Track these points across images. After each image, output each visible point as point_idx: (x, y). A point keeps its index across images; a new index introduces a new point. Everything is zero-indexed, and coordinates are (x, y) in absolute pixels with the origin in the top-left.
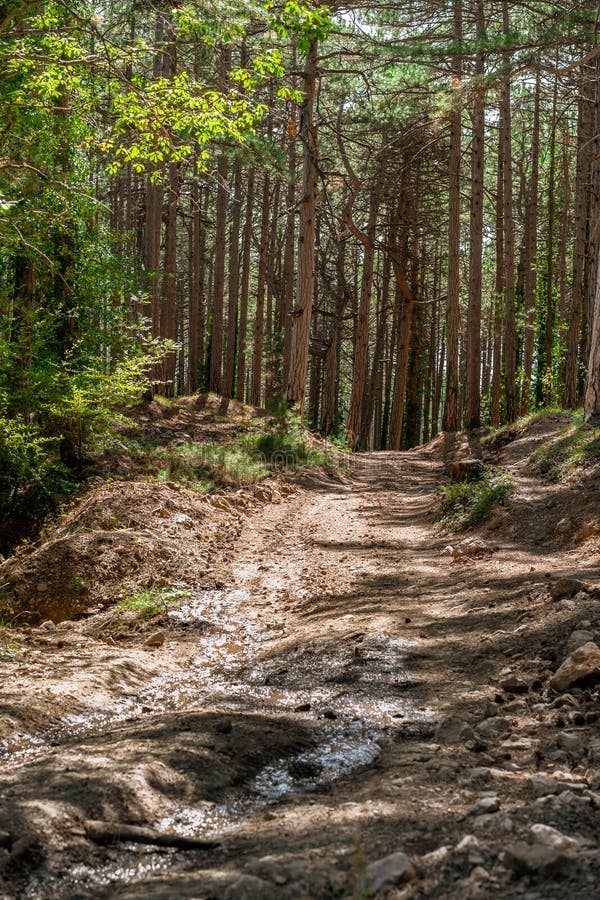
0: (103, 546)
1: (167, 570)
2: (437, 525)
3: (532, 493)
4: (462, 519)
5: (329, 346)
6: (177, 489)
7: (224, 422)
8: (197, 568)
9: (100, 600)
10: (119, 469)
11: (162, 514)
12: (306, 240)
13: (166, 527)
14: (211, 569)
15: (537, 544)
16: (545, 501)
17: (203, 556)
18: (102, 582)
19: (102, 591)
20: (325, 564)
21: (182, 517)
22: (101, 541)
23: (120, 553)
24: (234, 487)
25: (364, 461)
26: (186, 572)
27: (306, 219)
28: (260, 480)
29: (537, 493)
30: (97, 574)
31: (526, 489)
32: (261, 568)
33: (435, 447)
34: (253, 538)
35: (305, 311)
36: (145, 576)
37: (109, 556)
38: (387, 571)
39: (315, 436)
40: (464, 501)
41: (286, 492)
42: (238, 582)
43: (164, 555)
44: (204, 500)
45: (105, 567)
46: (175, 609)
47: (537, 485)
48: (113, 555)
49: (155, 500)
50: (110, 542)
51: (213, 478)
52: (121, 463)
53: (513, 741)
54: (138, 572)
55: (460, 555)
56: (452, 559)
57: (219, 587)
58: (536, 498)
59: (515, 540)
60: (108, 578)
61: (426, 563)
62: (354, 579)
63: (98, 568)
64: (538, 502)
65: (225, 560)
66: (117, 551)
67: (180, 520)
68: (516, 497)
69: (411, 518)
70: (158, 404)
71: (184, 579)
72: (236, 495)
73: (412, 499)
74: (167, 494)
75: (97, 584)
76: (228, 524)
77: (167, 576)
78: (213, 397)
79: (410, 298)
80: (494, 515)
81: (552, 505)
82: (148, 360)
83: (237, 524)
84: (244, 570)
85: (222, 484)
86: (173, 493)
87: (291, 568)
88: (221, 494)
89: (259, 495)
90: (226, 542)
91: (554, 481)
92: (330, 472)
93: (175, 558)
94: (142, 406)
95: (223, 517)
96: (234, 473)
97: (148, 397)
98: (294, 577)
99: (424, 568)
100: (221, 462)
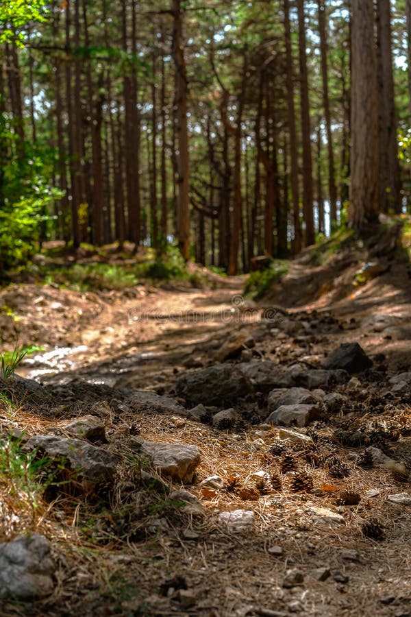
1: (36, 336)
3: (300, 273)
5: (220, 210)
6: (58, 289)
8: (57, 335)
11: (42, 304)
12: (182, 129)
13: (44, 312)
16: (307, 276)
20: (145, 326)
21: (56, 305)
23: (3, 328)
24: (109, 290)
26: (49, 338)
27: (181, 115)
29: (303, 273)
34: (107, 317)
35: (185, 180)
38: (186, 326)
39: (198, 266)
40: (257, 284)
41: (149, 292)
42: (84, 341)
43: (35, 327)
46: (29, 358)
47: (306, 269)
49: (38, 295)
51: (94, 285)
54: (15, 340)
57: (70, 345)
58: (301, 276)
64: (301, 278)
65: (79, 330)
66: (1, 327)
67: (54, 307)
68: (288, 276)
70: (84, 248)
72: (109, 295)
74: (49, 292)
77: (35, 341)
78: (128, 244)
79: (271, 171)
80: (273, 289)
81: (311, 279)
82: (39, 203)
83: (99, 310)
84: (90, 335)
85: (101, 289)
86: (54, 291)
87: (123, 331)
88: (97, 294)
89: (127, 295)
90: (86, 320)
91: (318, 265)
92: (195, 284)
93: (42, 330)
94: (72, 251)
95: (91, 307)
96: (111, 281)
97: (77, 245)
98: (122, 336)
99: (212, 324)
100: (102, 275)
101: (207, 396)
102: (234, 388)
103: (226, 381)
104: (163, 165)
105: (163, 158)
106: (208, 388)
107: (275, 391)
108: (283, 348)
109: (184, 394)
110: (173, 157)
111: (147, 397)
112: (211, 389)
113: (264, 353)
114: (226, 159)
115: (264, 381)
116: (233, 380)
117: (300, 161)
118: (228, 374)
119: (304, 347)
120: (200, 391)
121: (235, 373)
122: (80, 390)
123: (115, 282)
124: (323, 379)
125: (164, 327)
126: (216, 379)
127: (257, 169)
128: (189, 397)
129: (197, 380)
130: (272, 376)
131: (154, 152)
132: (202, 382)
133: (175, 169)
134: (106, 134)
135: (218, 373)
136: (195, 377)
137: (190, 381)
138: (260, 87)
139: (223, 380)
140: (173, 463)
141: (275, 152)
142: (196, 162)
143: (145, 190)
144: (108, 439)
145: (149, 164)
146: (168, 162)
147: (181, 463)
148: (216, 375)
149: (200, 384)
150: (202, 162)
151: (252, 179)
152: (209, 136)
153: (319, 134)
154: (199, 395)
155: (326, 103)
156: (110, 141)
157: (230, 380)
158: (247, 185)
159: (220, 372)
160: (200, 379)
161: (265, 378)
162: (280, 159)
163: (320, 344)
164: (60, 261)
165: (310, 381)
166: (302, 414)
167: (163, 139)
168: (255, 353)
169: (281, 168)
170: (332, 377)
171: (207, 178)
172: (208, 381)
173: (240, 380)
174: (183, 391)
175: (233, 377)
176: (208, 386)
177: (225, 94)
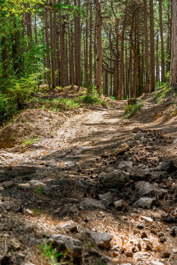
0: (20, 127)
1: (38, 133)
2: (122, 118)
3: (149, 106)
4: (129, 115)
5: (114, 70)
6: (47, 111)
7: (77, 93)
8: (47, 132)
9: (19, 142)
10: (34, 107)
11: (40, 118)
12: (99, 38)
13: (41, 121)
14: (51, 132)
15: (145, 121)
16: (151, 108)
17: (50, 129)
18: (19, 137)
19: (19, 140)
20: (83, 129)
21: (46, 118)
22: (20, 126)
23: (25, 129)
24: (68, 110)
25: (119, 103)
26: (44, 133)
27: (99, 32)
28: (78, 108)
29: (150, 106)
30: (18, 135)
31: (147, 106)
32: (65, 131)
33: (141, 98)
34: (67, 124)
35: (100, 59)
36: (32, 135)
37: (21, 130)
38: (100, 130)
39: (105, 96)
40: (130, 110)
41: (85, 111)
42: (58, 135)
43: (38, 129)
44: (56, 114)
45: (20, 133)
46: (36, 143)
47: (151, 104)
48: (23, 129)
49: (39, 114)
50: (22, 126)
51: (61, 108)
52: (35, 105)
53: (89, 169)
54: (30, 134)
55: (122, 125)
56: (120, 126)
57: (52, 137)
58: (149, 108)
59: (140, 120)
60: (21, 136)
61: (113, 128)
62: (90, 133)
63: (18, 133)
64: (149, 109)
65: (56, 130)
66: (24, 129)
67: (45, 119)
68: (144, 108)
69: (118, 116)
70: (57, 89)
71: (43, 136)
72: (68, 112)
73: (121, 111)
74: (43, 112)
75: (18, 138)
76: (61, 120)
77: (38, 135)
78: (75, 86)
79: (137, 54)
80: (137, 113)
81: (153, 109)
82: (39, 74)
83: (64, 120)
84: (61, 132)
85: (65, 110)
86: (45, 112)
87: (74, 131)
88: (63, 112)
89: (75, 112)
90: (59, 125)
91: (156, 103)
92: (104, 106)
93: (41, 130)
94: (52, 89)
95: (60, 118)
96: (69, 106)
97: (54, 87)
98: (74, 133)
99: (111, 129)
100: (65, 103)
101: (111, 184)
102: (122, 181)
103: (119, 178)
104: (90, 51)
105: (91, 47)
106: (112, 181)
107: (138, 183)
108: (141, 152)
109: (102, 183)
110: (95, 47)
111: (90, 201)
112: (113, 181)
113: (133, 154)
114: (117, 48)
115: (134, 175)
116: (122, 178)
117: (149, 49)
118: (120, 175)
119: (150, 152)
120: (109, 182)
121: (122, 175)
122: (62, 183)
123: (71, 106)
124: (158, 176)
125: (91, 130)
126: (115, 177)
127: (131, 52)
128: (104, 184)
129: (107, 178)
130: (137, 173)
131: (87, 45)
132: (110, 179)
133: (96, 53)
134: (66, 37)
135: (116, 175)
136: (107, 177)
137: (104, 178)
138: (133, 17)
139: (117, 178)
140: (102, 242)
141: (138, 45)
142: (105, 49)
143: (82, 60)
144: (78, 231)
145: (84, 50)
146: (93, 49)
147: (105, 242)
148: (115, 176)
149: (109, 179)
150: (107, 49)
151: (128, 56)
152: (110, 38)
153: (157, 37)
154: (108, 184)
155: (161, 24)
156: (68, 40)
157: (121, 178)
158: (126, 59)
159: (117, 175)
160: (109, 177)
161: (134, 174)
162: (141, 48)
163: (156, 151)
164: (47, 94)
165: (152, 177)
166: (149, 203)
167: (91, 39)
168: (130, 154)
169: (141, 52)
170: (161, 176)
171: (109, 56)
172: (112, 178)
173: (124, 178)
174: (102, 182)
175: (121, 177)
176: (112, 180)
177: (117, 20)
